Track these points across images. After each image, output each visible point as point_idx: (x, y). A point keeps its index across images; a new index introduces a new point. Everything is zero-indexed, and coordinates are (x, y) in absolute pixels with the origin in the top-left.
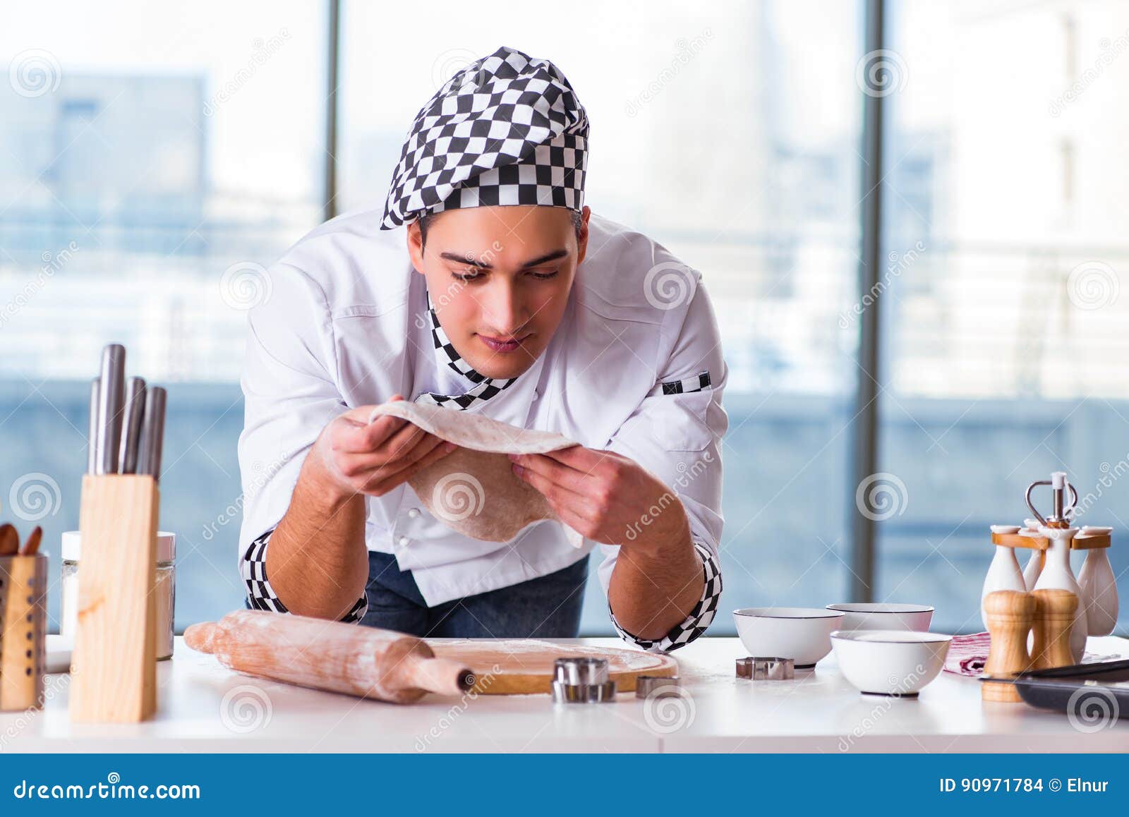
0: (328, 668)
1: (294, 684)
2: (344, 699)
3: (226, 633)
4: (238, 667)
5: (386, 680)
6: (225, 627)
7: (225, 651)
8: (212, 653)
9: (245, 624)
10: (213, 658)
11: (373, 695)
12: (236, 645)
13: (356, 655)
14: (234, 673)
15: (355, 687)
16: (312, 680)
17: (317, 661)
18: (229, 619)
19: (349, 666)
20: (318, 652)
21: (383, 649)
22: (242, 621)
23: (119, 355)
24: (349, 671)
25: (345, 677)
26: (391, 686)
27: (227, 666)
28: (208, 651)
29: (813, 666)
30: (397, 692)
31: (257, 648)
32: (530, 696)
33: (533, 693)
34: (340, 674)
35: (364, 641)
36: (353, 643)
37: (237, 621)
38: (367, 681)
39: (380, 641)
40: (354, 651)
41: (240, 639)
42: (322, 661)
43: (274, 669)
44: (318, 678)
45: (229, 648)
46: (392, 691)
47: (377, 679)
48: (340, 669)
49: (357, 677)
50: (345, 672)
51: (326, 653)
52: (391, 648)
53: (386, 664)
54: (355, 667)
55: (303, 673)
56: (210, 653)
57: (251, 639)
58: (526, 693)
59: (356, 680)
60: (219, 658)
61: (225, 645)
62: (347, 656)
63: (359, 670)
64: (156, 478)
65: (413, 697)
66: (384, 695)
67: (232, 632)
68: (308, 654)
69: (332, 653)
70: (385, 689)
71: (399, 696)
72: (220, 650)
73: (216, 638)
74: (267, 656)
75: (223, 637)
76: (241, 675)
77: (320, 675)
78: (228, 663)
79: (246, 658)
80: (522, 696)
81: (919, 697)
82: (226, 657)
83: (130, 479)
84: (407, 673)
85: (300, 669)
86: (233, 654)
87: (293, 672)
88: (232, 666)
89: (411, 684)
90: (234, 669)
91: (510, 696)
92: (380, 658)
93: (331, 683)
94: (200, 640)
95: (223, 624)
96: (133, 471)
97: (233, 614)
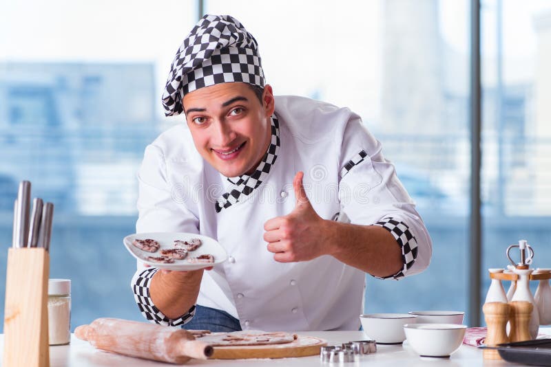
0: (142, 347)
2: (150, 362)
3: (94, 330)
4: (100, 348)
5: (169, 352)
6: (93, 327)
7: (93, 339)
9: (103, 325)
11: (163, 360)
12: (98, 336)
13: (155, 340)
14: (98, 351)
15: (154, 356)
16: (134, 353)
17: (136, 343)
18: (95, 323)
19: (152, 345)
20: (137, 338)
21: (169, 336)
22: (101, 323)
23: (28, 186)
24: (152, 348)
25: (150, 351)
26: (172, 355)
27: (94, 347)
28: (86, 340)
30: (175, 358)
31: (108, 337)
34: (148, 349)
35: (159, 332)
36: (153, 333)
37: (99, 323)
38: (160, 353)
39: (167, 332)
40: (154, 338)
41: (100, 333)
42: (139, 343)
43: (116, 348)
44: (137, 352)
45: (95, 337)
46: (173, 358)
47: (165, 351)
48: (147, 347)
49: (155, 351)
50: (150, 348)
51: (141, 339)
52: (172, 335)
53: (169, 344)
54: (154, 346)
55: (130, 350)
57: (105, 333)
60: (90, 343)
61: (93, 336)
62: (151, 340)
63: (156, 347)
64: (47, 250)
65: (184, 361)
66: (169, 360)
67: (96, 330)
68: (132, 340)
69: (143, 339)
70: (169, 356)
71: (176, 360)
72: (91, 339)
73: (88, 333)
74: (113, 342)
75: (92, 332)
76: (101, 352)
77: (138, 350)
79: (103, 343)
82: (94, 342)
83: (33, 250)
84: (180, 348)
85: (129, 347)
86: (97, 341)
87: (126, 349)
88: (96, 347)
89: (182, 354)
90: (98, 348)
92: (166, 341)
94: (82, 334)
95: (92, 325)
96: (36, 246)
97: (97, 320)
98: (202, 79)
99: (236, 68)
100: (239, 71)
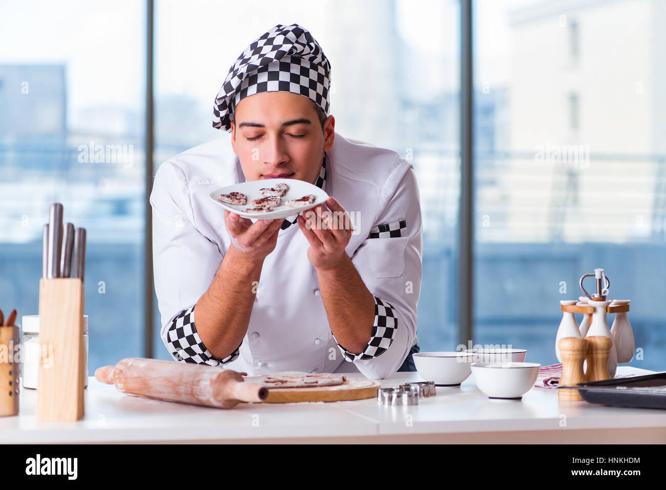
0: (182, 389)
1: (161, 400)
2: (191, 407)
3: (121, 371)
4: (128, 391)
5: (216, 395)
6: (120, 368)
7: (120, 382)
8: (112, 384)
9: (132, 366)
10: (113, 387)
11: (208, 404)
12: (126, 378)
13: (199, 381)
14: (125, 395)
15: (198, 400)
16: (172, 397)
17: (175, 386)
18: (123, 363)
19: (194, 387)
20: (176, 380)
21: (215, 377)
22: (130, 364)
23: (59, 210)
24: (195, 390)
25: (192, 394)
26: (220, 398)
27: (122, 391)
28: (110, 383)
29: (459, 385)
30: (222, 402)
31: (139, 379)
32: (298, 404)
33: (300, 402)
34: (189, 392)
35: (203, 373)
36: (196, 374)
37: (127, 364)
38: (205, 396)
39: (213, 373)
40: (197, 379)
41: (129, 375)
42: (178, 385)
43: (149, 391)
44: (176, 395)
45: (122, 380)
46: (220, 401)
47: (212, 394)
48: (189, 389)
49: (199, 393)
50: (192, 391)
51: (181, 380)
52: (219, 376)
53: (216, 386)
54: (198, 388)
55: (167, 393)
56: (110, 384)
57: (136, 375)
58: (296, 402)
59: (198, 395)
60: (117, 386)
61: (120, 378)
62: (193, 382)
63: (201, 389)
64: (82, 280)
65: (232, 404)
66: (216, 404)
67: (124, 371)
68: (170, 381)
69: (184, 380)
70: (216, 400)
71: (224, 404)
72: (117, 381)
73: (115, 374)
74: (145, 384)
75: (119, 374)
76: (129, 396)
77: (177, 393)
78: (122, 389)
79: (132, 385)
80: (294, 404)
81: (522, 400)
82: (121, 385)
83: (67, 281)
84: (229, 391)
85: (165, 390)
86: (125, 383)
87: (160, 392)
88: (124, 391)
89: (231, 397)
90: (125, 392)
91: (286, 404)
92: (213, 382)
93: (184, 398)
94: (105, 376)
95: (119, 366)
96: (69, 276)
97: (124, 361)
98: (265, 83)
99: (304, 81)
100: (307, 85)
